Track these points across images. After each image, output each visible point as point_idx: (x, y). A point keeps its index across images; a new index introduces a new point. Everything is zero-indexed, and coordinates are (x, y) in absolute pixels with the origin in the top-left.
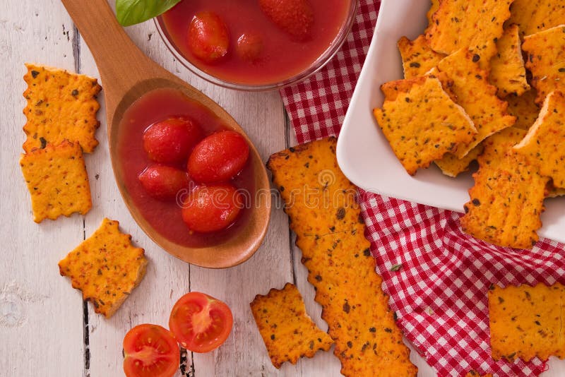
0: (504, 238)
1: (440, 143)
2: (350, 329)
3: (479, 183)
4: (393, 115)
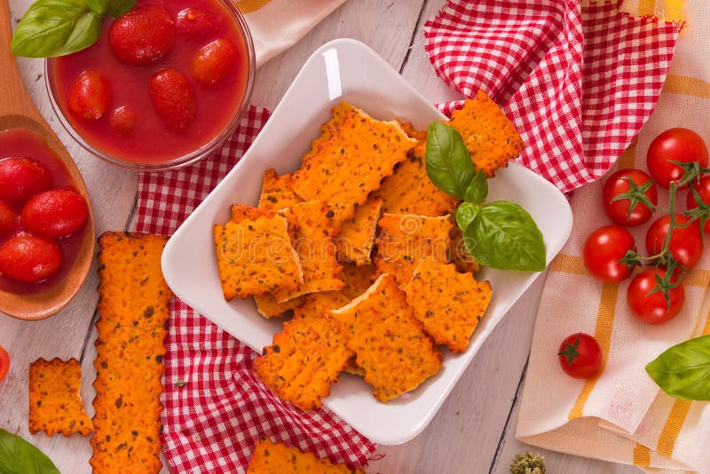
0: (288, 392)
1: (265, 280)
2: (114, 424)
3: (286, 333)
4: (232, 237)
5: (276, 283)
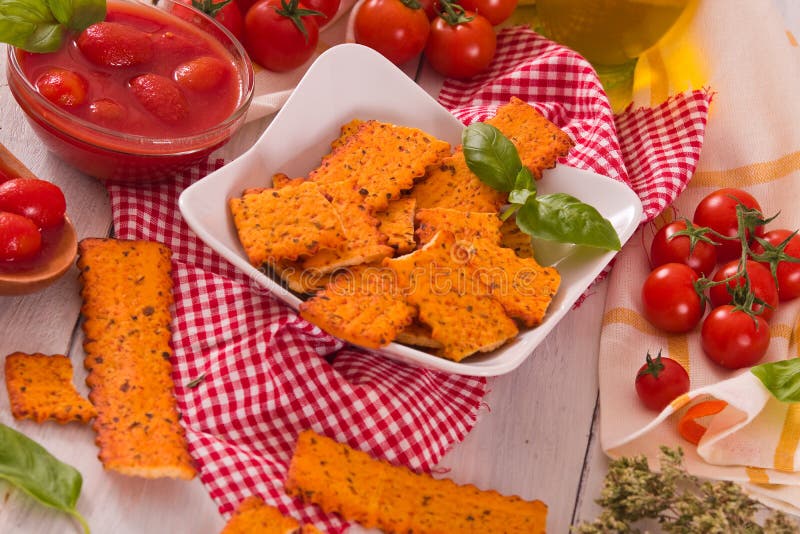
2: (121, 408)
4: (252, 204)
5: (315, 239)
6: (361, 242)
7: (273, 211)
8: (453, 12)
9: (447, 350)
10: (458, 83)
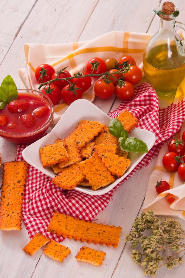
1: (56, 159)
4: (45, 150)
5: (60, 159)
6: (74, 157)
7: (50, 151)
8: (120, 83)
9: (93, 187)
10: (125, 102)
